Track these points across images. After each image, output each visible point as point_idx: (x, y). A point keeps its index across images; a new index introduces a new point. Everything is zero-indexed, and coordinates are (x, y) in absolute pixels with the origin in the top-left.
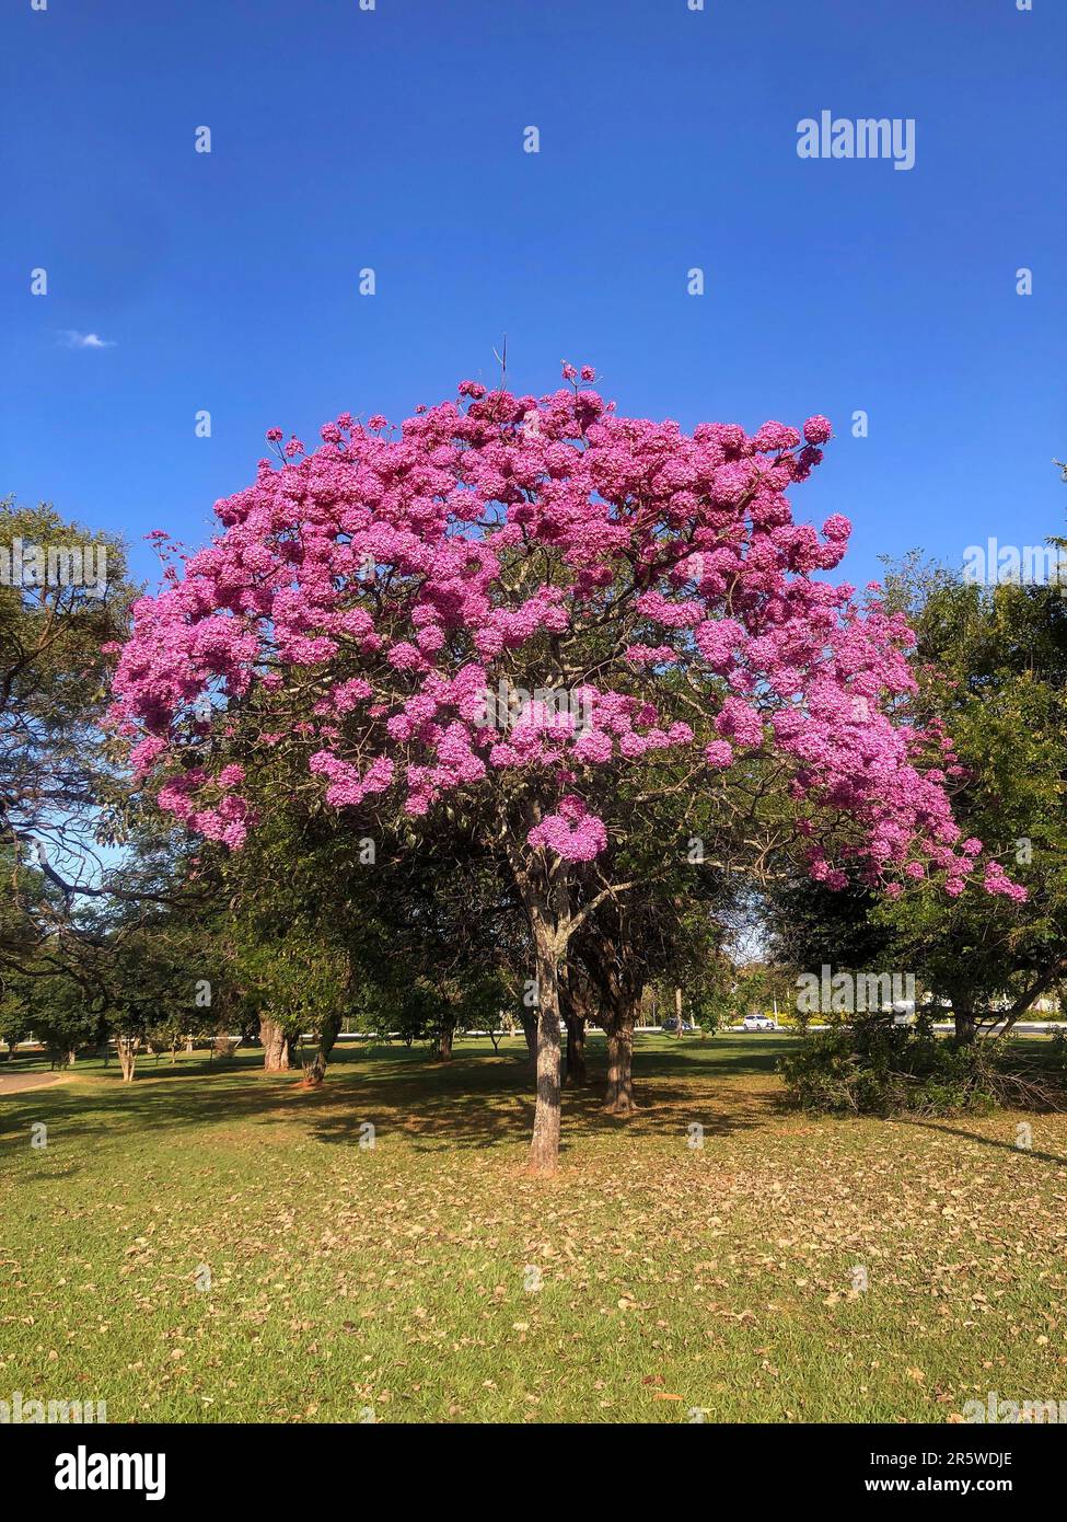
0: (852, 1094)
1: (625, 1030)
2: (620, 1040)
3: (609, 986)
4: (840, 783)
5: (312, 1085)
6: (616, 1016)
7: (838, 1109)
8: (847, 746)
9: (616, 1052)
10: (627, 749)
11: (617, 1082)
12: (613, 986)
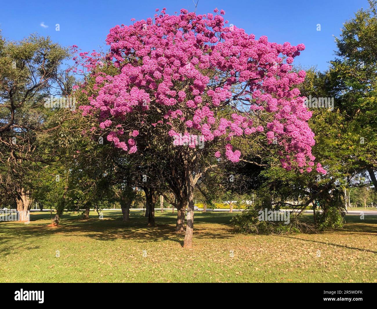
0: (257, 228)
1: (184, 208)
2: (182, 211)
3: (180, 194)
4: (295, 143)
5: (55, 226)
6: (181, 203)
7: (252, 233)
8: (303, 135)
9: (180, 215)
10: (247, 133)
11: (180, 224)
12: (181, 194)
